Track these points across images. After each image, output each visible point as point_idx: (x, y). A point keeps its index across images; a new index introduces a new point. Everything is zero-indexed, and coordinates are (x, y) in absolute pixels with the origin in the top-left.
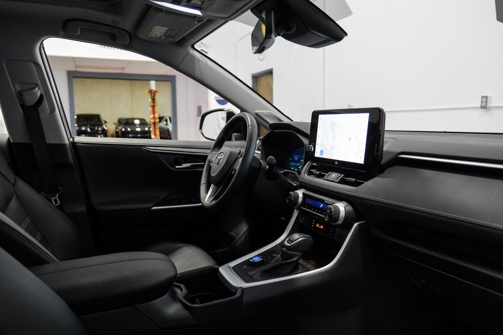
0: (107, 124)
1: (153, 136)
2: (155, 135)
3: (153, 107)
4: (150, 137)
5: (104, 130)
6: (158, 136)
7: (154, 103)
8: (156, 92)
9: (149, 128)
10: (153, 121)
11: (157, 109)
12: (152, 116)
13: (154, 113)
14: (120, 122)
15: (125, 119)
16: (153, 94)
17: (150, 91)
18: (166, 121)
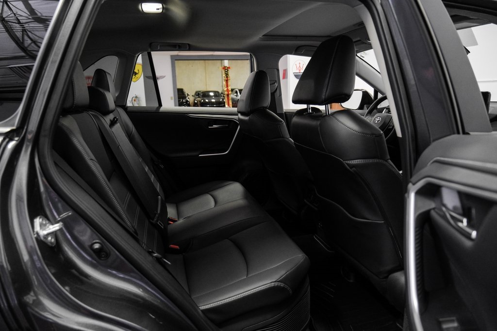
0: (189, 96)
1: (226, 106)
2: (229, 105)
3: (227, 81)
4: (224, 106)
5: (187, 101)
6: (231, 106)
7: (227, 77)
8: (229, 68)
9: (223, 99)
10: (226, 93)
11: (229, 83)
12: (226, 89)
13: (227, 86)
14: (198, 94)
15: (203, 92)
16: (226, 69)
17: (224, 68)
18: (236, 92)
